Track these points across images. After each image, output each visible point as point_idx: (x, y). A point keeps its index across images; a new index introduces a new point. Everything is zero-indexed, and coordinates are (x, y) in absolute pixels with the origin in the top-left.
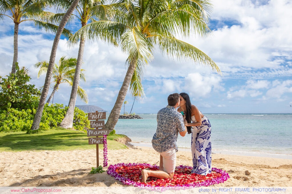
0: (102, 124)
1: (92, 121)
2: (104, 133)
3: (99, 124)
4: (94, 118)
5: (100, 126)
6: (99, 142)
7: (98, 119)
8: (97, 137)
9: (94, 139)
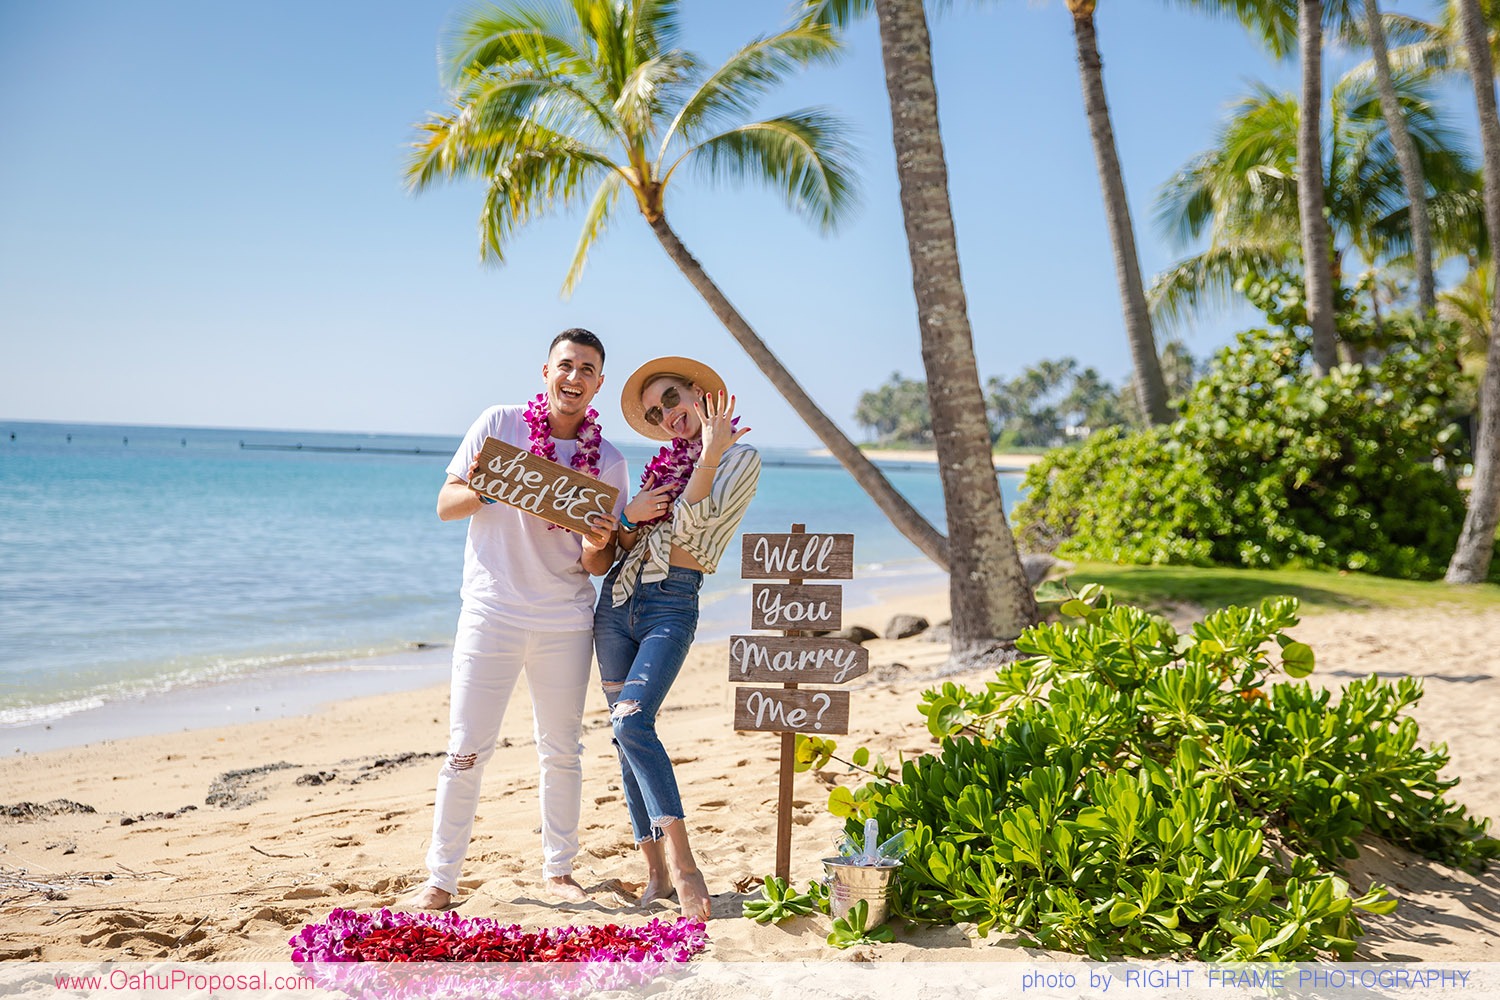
0: (823, 605)
1: (766, 586)
2: (836, 663)
3: (806, 607)
4: (780, 567)
5: (811, 618)
6: (800, 722)
7: (802, 574)
8: (791, 685)
9: (769, 700)
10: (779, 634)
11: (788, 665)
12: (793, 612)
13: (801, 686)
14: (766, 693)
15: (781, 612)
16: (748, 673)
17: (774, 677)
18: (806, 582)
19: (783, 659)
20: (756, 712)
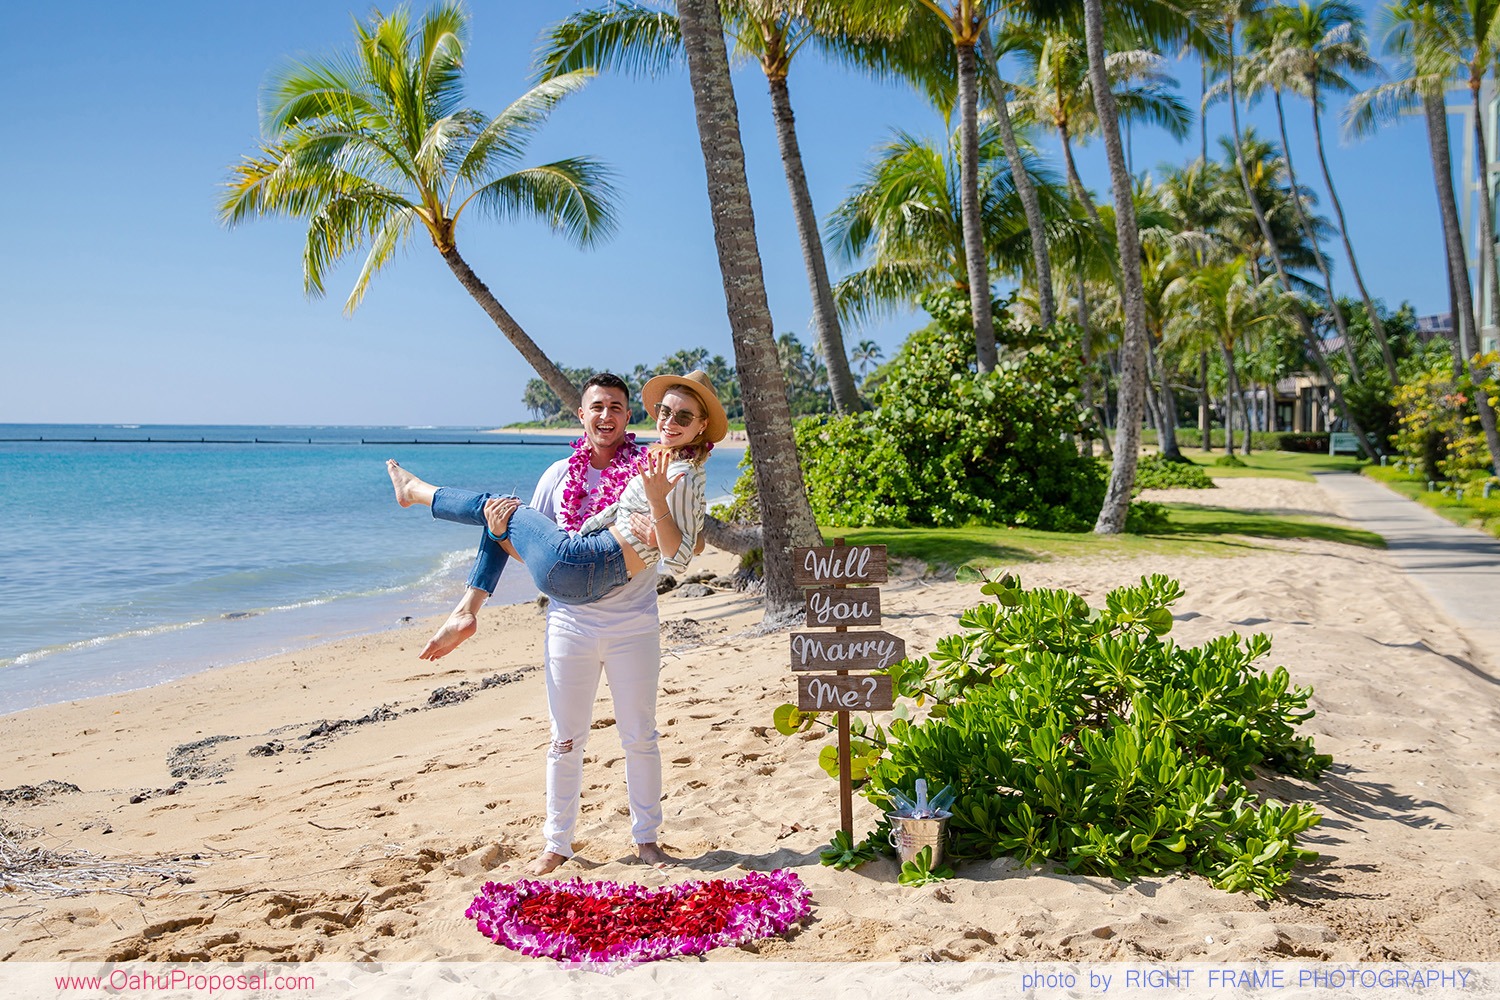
0: (865, 605)
1: (817, 591)
2: (879, 652)
3: (851, 607)
4: (827, 575)
5: (855, 616)
6: (853, 702)
7: (846, 580)
8: (842, 672)
9: (826, 685)
10: (833, 630)
11: (839, 655)
12: (841, 611)
13: (851, 673)
14: (824, 679)
15: (831, 612)
16: (808, 663)
17: (829, 666)
18: (848, 586)
19: (836, 650)
20: (816, 695)
